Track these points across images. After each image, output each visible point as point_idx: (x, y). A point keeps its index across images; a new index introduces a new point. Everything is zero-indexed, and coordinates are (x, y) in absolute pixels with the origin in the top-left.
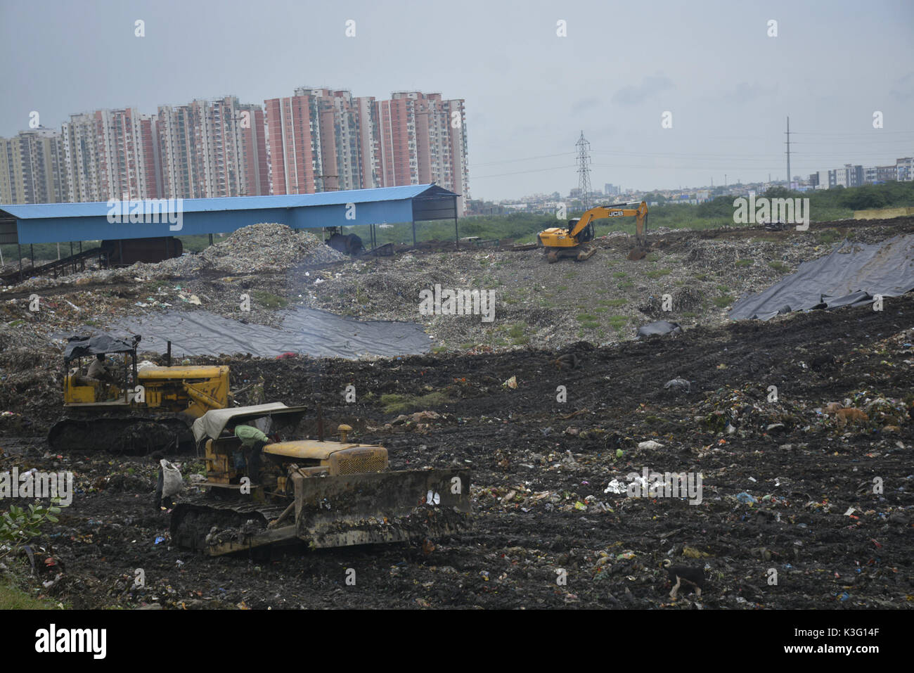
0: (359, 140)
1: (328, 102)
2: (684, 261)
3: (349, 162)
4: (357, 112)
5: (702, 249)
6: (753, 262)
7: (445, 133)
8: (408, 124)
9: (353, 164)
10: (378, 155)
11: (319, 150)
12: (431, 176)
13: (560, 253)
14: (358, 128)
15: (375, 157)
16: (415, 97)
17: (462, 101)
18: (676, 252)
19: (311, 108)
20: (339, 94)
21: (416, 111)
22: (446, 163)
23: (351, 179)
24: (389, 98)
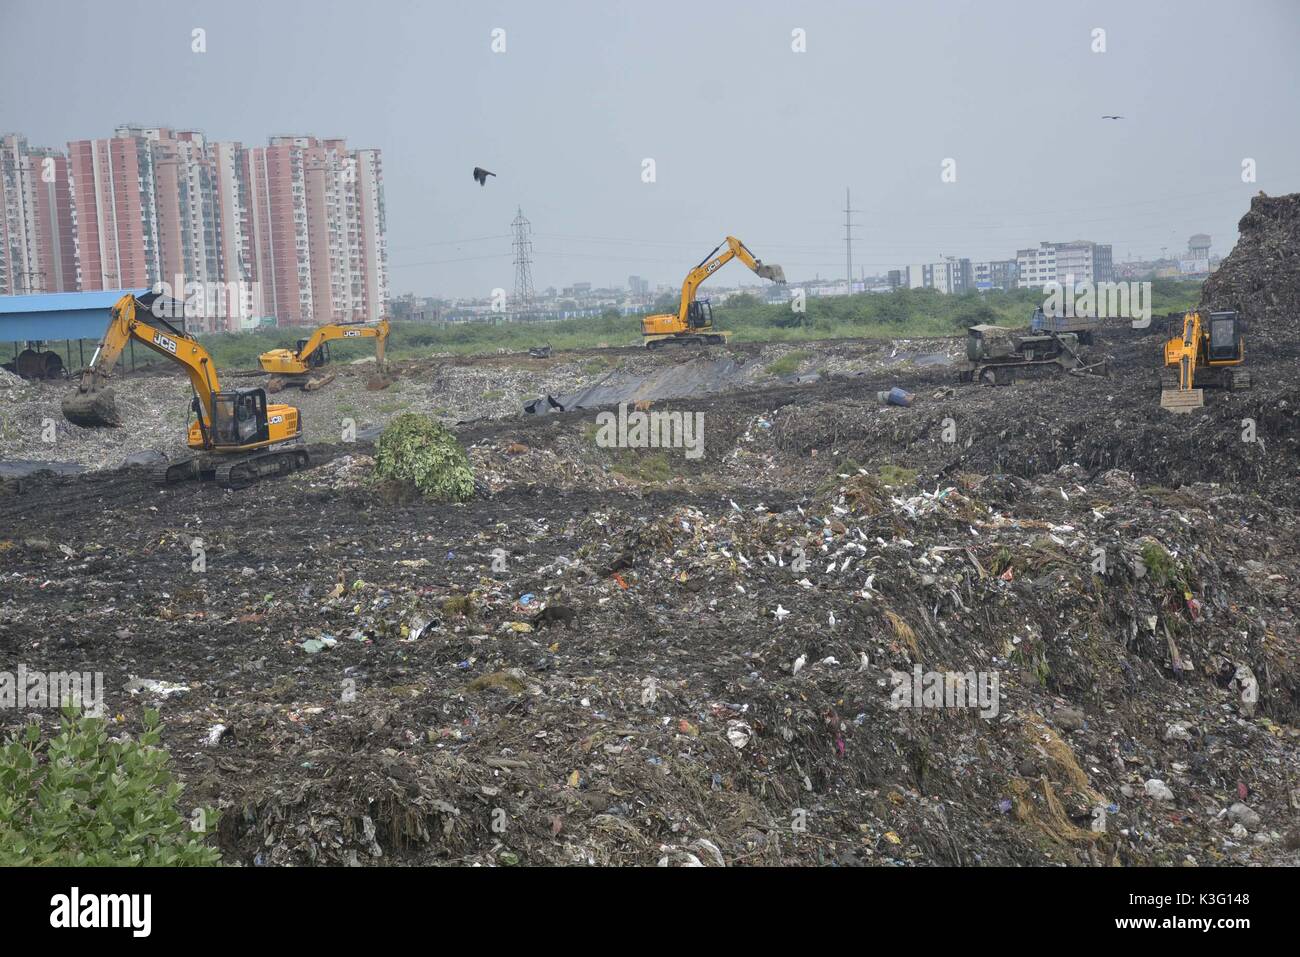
0: (217, 206)
1: (167, 148)
2: (428, 393)
3: (201, 239)
4: (214, 164)
5: (449, 379)
6: (504, 394)
7: (351, 198)
8: (294, 184)
9: (208, 242)
10: (247, 229)
11: (153, 219)
12: (329, 263)
13: (284, 381)
14: (215, 188)
15: (243, 233)
16: (305, 143)
17: (377, 152)
18: (425, 382)
19: (141, 155)
20: (186, 136)
21: (306, 164)
22: (353, 244)
23: (204, 264)
24: (264, 145)
